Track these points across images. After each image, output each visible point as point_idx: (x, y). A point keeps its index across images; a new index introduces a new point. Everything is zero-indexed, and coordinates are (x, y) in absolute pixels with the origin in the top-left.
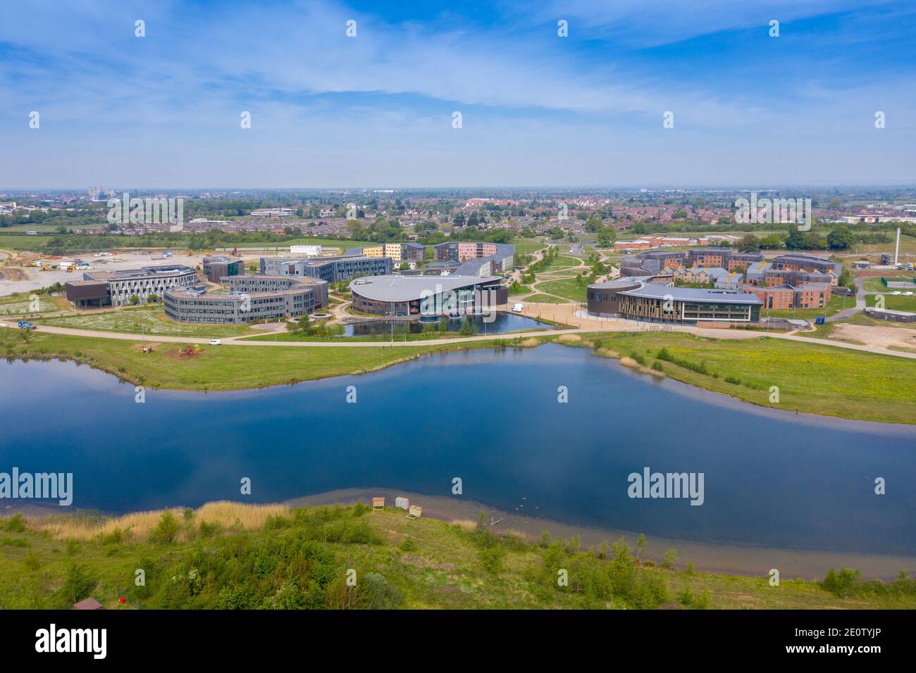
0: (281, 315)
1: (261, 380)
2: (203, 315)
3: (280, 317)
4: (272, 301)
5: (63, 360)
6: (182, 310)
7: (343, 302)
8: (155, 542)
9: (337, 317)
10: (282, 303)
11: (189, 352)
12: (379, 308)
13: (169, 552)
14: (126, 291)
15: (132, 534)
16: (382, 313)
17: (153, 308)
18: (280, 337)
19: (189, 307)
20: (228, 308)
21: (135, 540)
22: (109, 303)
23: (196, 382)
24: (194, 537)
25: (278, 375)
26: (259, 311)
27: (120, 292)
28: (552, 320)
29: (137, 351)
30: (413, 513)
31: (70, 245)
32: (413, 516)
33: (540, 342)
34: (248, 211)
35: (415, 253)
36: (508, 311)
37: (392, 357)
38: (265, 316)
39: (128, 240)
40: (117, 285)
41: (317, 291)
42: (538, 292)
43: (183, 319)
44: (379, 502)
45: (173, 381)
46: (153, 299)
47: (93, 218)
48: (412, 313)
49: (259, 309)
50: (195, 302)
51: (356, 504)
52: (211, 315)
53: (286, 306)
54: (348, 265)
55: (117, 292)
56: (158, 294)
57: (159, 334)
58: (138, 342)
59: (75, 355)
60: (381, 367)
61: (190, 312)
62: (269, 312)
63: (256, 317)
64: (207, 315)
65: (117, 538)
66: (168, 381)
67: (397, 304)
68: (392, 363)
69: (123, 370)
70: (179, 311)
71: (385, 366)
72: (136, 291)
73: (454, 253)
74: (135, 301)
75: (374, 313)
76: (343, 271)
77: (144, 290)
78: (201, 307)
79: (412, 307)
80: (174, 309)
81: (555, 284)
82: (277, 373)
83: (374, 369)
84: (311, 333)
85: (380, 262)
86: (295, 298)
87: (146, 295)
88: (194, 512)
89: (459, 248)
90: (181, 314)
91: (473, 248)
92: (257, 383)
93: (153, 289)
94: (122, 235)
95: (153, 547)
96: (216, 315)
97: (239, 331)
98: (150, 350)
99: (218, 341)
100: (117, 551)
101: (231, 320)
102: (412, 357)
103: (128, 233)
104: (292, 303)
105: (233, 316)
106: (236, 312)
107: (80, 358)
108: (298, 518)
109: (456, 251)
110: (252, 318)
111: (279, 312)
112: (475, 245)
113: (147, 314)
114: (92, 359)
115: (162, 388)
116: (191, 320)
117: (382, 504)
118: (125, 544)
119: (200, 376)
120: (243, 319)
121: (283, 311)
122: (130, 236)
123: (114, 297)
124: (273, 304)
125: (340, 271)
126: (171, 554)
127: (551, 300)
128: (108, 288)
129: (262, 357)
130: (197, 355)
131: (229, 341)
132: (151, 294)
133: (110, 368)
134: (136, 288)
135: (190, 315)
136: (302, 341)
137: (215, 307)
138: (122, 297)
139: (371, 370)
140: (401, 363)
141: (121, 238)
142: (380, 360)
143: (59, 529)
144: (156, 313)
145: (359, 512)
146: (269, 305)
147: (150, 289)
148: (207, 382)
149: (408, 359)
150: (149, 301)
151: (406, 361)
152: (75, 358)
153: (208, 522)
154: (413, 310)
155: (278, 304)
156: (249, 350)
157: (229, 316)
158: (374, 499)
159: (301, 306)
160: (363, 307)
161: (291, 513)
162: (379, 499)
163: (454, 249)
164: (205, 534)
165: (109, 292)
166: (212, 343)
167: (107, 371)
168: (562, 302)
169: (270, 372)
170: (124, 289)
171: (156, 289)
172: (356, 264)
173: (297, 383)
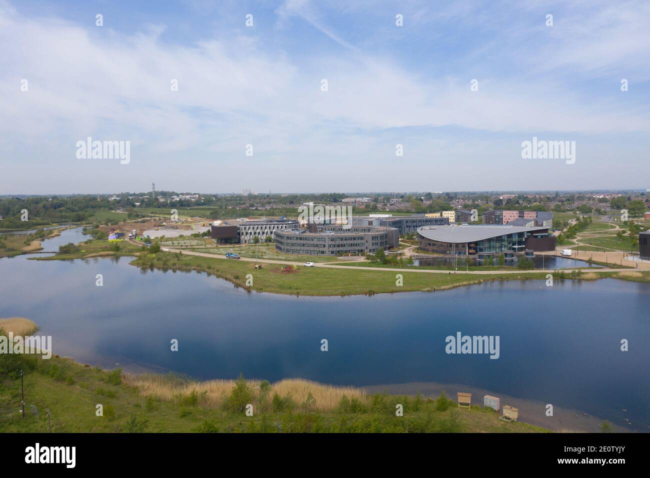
0: (362, 251)
1: (343, 290)
2: (302, 248)
3: (361, 252)
4: (355, 239)
5: (199, 272)
6: (287, 244)
7: (410, 246)
8: (228, 409)
9: (406, 254)
10: (363, 241)
11: (289, 269)
12: (442, 248)
13: (239, 422)
14: (251, 233)
15: (208, 398)
16: (444, 252)
17: (268, 245)
18: (360, 264)
19: (292, 241)
20: (321, 243)
21: (210, 406)
22: (239, 242)
23: (290, 288)
24: (266, 410)
25: (358, 288)
26: (344, 246)
27: (247, 233)
28: (606, 262)
29: (250, 268)
30: (507, 415)
31: (223, 215)
32: (506, 418)
33: (599, 276)
34: (340, 200)
35: (467, 218)
36: (558, 255)
37: (458, 281)
38: (349, 251)
39: (259, 212)
40: (245, 228)
41: (390, 234)
42: (581, 244)
43: (288, 251)
44: (464, 398)
45: (272, 287)
46: (269, 240)
47: (241, 202)
48: (470, 254)
49: (344, 245)
50: (297, 238)
51: (439, 398)
52: (308, 248)
53: (366, 243)
54: (414, 222)
55: (244, 234)
56: (273, 236)
57: (269, 259)
58: (253, 262)
59: (207, 268)
60: (448, 287)
61: (293, 245)
62: (352, 248)
63: (342, 251)
64: (305, 248)
65: (193, 400)
66: (270, 286)
67: (457, 245)
68: (458, 284)
69: (237, 278)
70: (285, 245)
71: (451, 286)
72: (257, 233)
73: (499, 219)
74: (256, 241)
75: (437, 252)
76: (410, 227)
77: (263, 233)
78: (302, 242)
79: (470, 248)
80: (282, 243)
81: (595, 239)
82: (357, 286)
83: (442, 288)
84: (386, 262)
85: (439, 221)
86: (373, 237)
87: (264, 237)
88: (270, 385)
89: (504, 215)
90: (287, 247)
91: (515, 215)
92: (340, 292)
93: (269, 233)
94: (256, 209)
95: (225, 414)
96: (312, 248)
97: (328, 260)
98: (260, 267)
99: (311, 264)
100: (190, 413)
101: (323, 252)
102: (476, 282)
103: (260, 209)
104: (370, 241)
105: (324, 249)
106: (327, 246)
107: (210, 270)
108: (375, 404)
109: (501, 217)
110: (339, 252)
111: (360, 248)
112: (517, 212)
113: (264, 249)
114: (218, 271)
115: (265, 291)
116: (294, 251)
117: (468, 400)
118: (200, 408)
119: (295, 285)
120: (332, 252)
121: (363, 248)
122: (261, 210)
123: (243, 237)
124: (356, 242)
125: (407, 227)
126: (241, 424)
127: (597, 250)
128: (238, 231)
129: (346, 276)
130: (295, 272)
131: (320, 265)
132: (268, 236)
133: (229, 276)
134: (258, 231)
135: (293, 248)
136: (378, 267)
137: (311, 242)
138: (247, 238)
139: (439, 288)
140: (465, 285)
141: (255, 212)
142: (447, 283)
143: (148, 387)
144: (270, 248)
145: (443, 407)
146: (352, 242)
147: (267, 232)
148: (299, 289)
149: (472, 282)
150: (266, 241)
151: (470, 284)
152: (207, 270)
153: (283, 395)
154: (471, 251)
155: (360, 242)
156: (335, 270)
157: (321, 249)
158: (459, 394)
159: (377, 245)
160: (428, 247)
161: (367, 398)
162: (464, 394)
163: (499, 216)
164: (278, 408)
165: (239, 234)
166: (307, 265)
167: (226, 279)
168: (608, 251)
169: (351, 285)
170: (249, 231)
171: (271, 233)
172: (420, 221)
173: (374, 294)
